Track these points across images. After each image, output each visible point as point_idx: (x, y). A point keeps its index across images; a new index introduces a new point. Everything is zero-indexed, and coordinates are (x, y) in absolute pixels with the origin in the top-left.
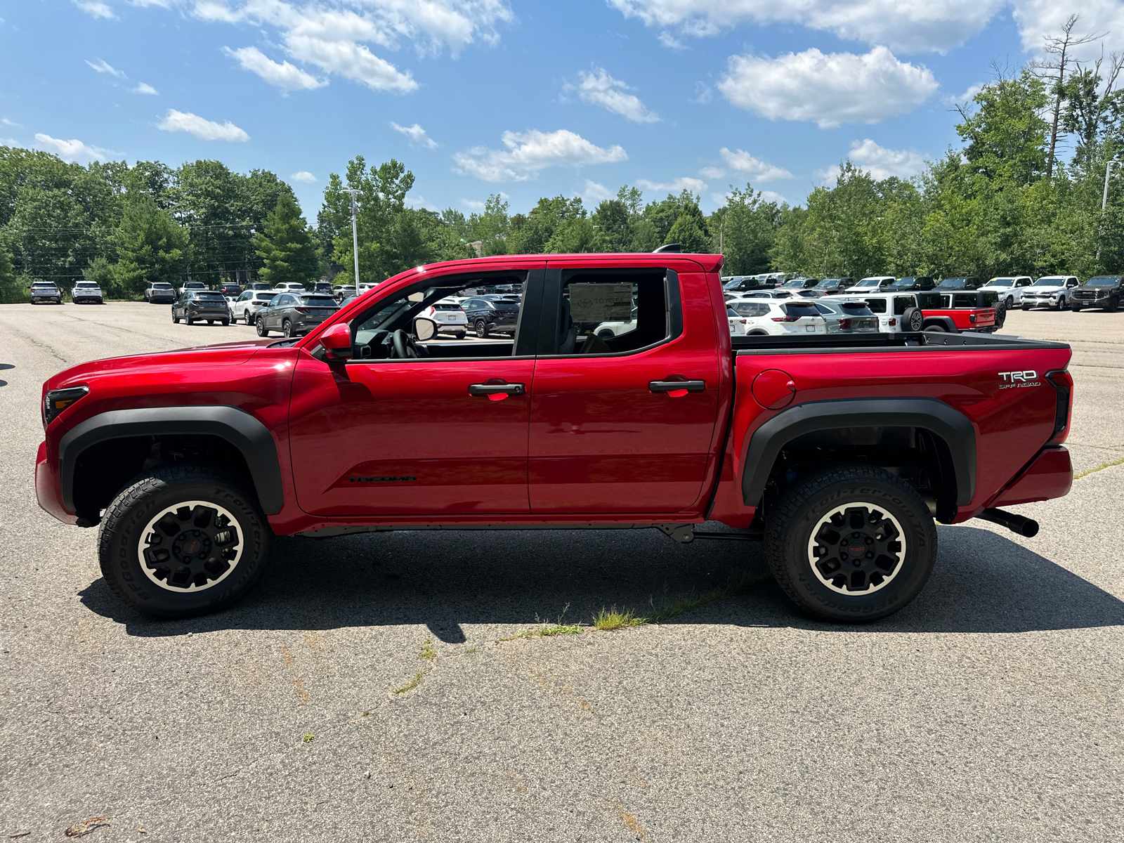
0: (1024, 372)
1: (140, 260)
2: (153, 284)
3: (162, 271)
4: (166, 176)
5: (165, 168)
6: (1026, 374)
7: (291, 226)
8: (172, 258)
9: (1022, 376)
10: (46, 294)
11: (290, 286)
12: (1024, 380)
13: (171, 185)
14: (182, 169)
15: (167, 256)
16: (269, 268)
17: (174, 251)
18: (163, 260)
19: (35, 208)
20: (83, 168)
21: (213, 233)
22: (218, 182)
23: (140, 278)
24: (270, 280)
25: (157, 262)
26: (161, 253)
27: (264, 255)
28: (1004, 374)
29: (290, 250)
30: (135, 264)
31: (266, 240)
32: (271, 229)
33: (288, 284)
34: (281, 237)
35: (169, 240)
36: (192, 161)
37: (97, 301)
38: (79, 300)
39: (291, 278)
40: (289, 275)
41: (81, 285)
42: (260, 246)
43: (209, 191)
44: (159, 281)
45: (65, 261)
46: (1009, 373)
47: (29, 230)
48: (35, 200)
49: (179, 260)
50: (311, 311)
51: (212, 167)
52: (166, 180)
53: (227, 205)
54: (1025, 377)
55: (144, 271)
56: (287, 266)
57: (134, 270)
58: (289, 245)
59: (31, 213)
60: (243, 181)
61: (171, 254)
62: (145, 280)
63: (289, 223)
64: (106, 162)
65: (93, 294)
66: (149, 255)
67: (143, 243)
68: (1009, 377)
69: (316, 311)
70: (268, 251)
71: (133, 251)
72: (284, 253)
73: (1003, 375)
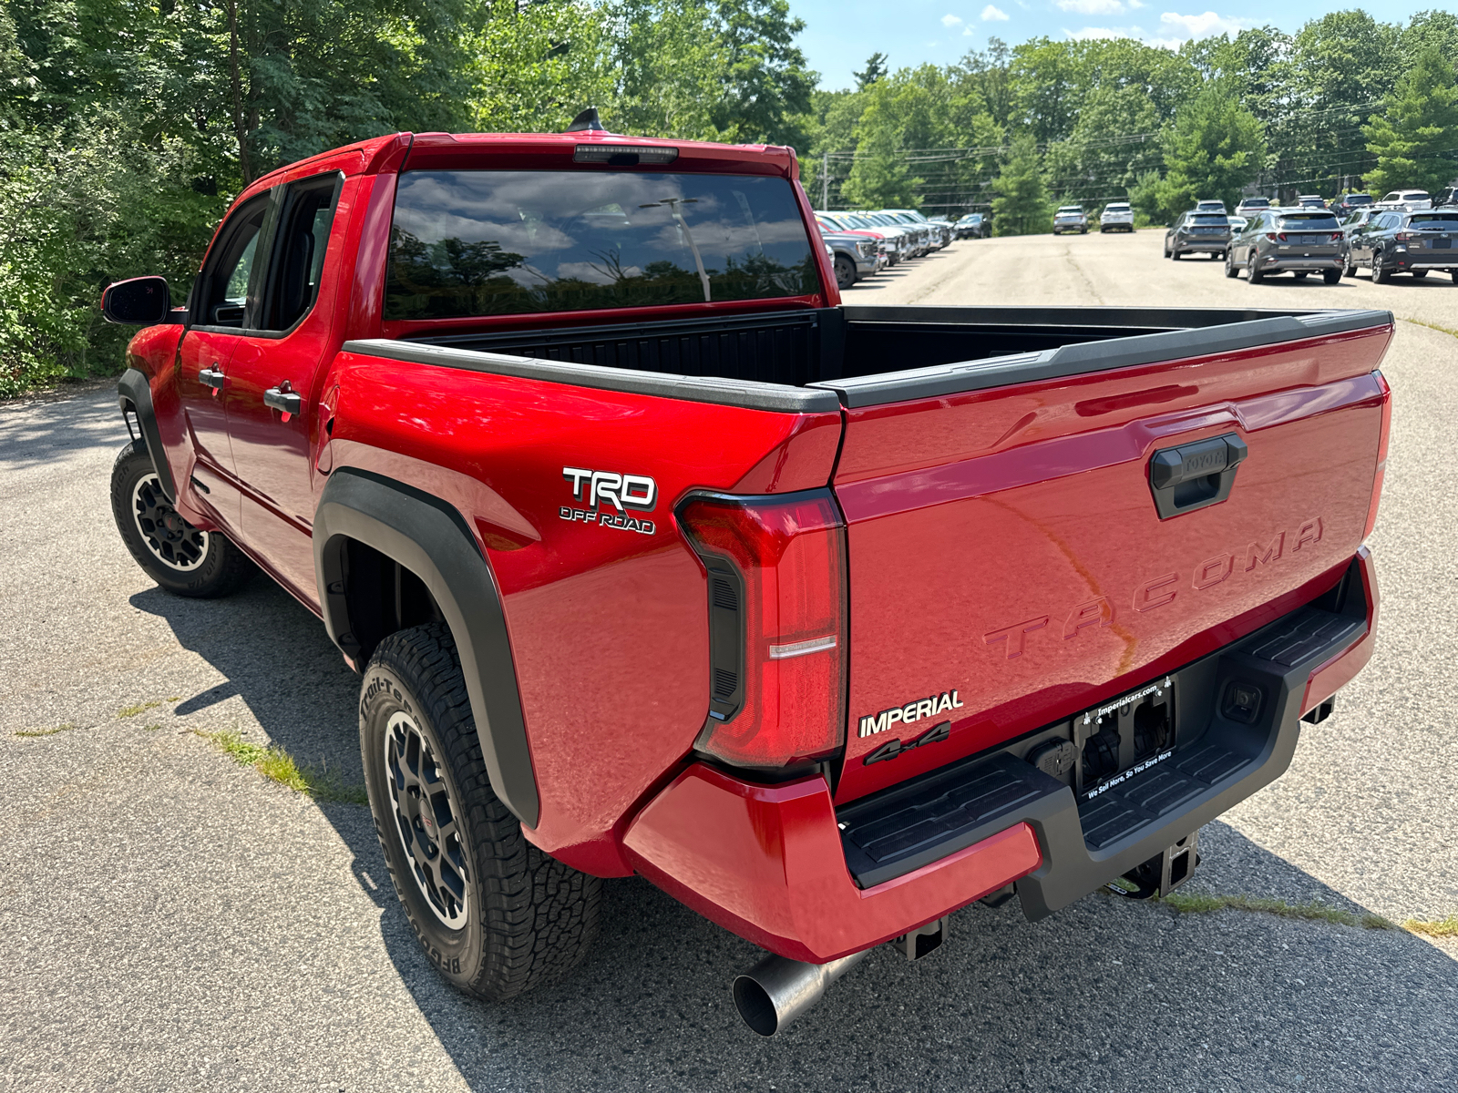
0: (629, 479)
1: (1191, 172)
2: (1200, 203)
3: (1218, 184)
4: (1275, 45)
5: (1277, 34)
6: (630, 484)
7: (1432, 100)
8: (1232, 166)
9: (618, 492)
10: (1071, 222)
11: (1407, 197)
12: (619, 507)
13: (1282, 57)
14: (1303, 30)
15: (1227, 163)
16: (1383, 169)
17: (1236, 156)
18: (1221, 169)
19: (1101, 113)
20: (1172, 52)
21: (1328, 122)
22: (1352, 43)
23: (1187, 195)
24: (1380, 188)
25: (1211, 172)
26: (1219, 159)
27: (1377, 149)
28: (578, 473)
29: (1421, 138)
30: (1185, 177)
31: (1384, 126)
32: (1397, 107)
33: (1402, 194)
34: (1410, 118)
35: (1234, 139)
36: (1320, 16)
37: (1126, 228)
38: (1107, 229)
39: (1416, 183)
40: (1411, 179)
41: (1111, 209)
42: (1374, 137)
43: (1335, 59)
44: (1211, 199)
45: (1121, 179)
46: (587, 473)
47: (1089, 143)
48: (1100, 104)
49: (1244, 168)
50: (1289, 238)
51: (1348, 21)
52: (1276, 51)
53: (1358, 77)
54: (625, 498)
55: (1193, 187)
56: (1412, 165)
57: (1181, 186)
58: (1421, 130)
59: (1094, 121)
60: (1393, 36)
61: (1232, 161)
62: (1193, 198)
63: (1429, 95)
64: (1201, 40)
65: (1122, 220)
66: (1203, 164)
67: (1198, 148)
68: (585, 482)
69: (1299, 238)
70: (1384, 142)
71: (1186, 159)
72: (1410, 144)
73: (573, 477)
